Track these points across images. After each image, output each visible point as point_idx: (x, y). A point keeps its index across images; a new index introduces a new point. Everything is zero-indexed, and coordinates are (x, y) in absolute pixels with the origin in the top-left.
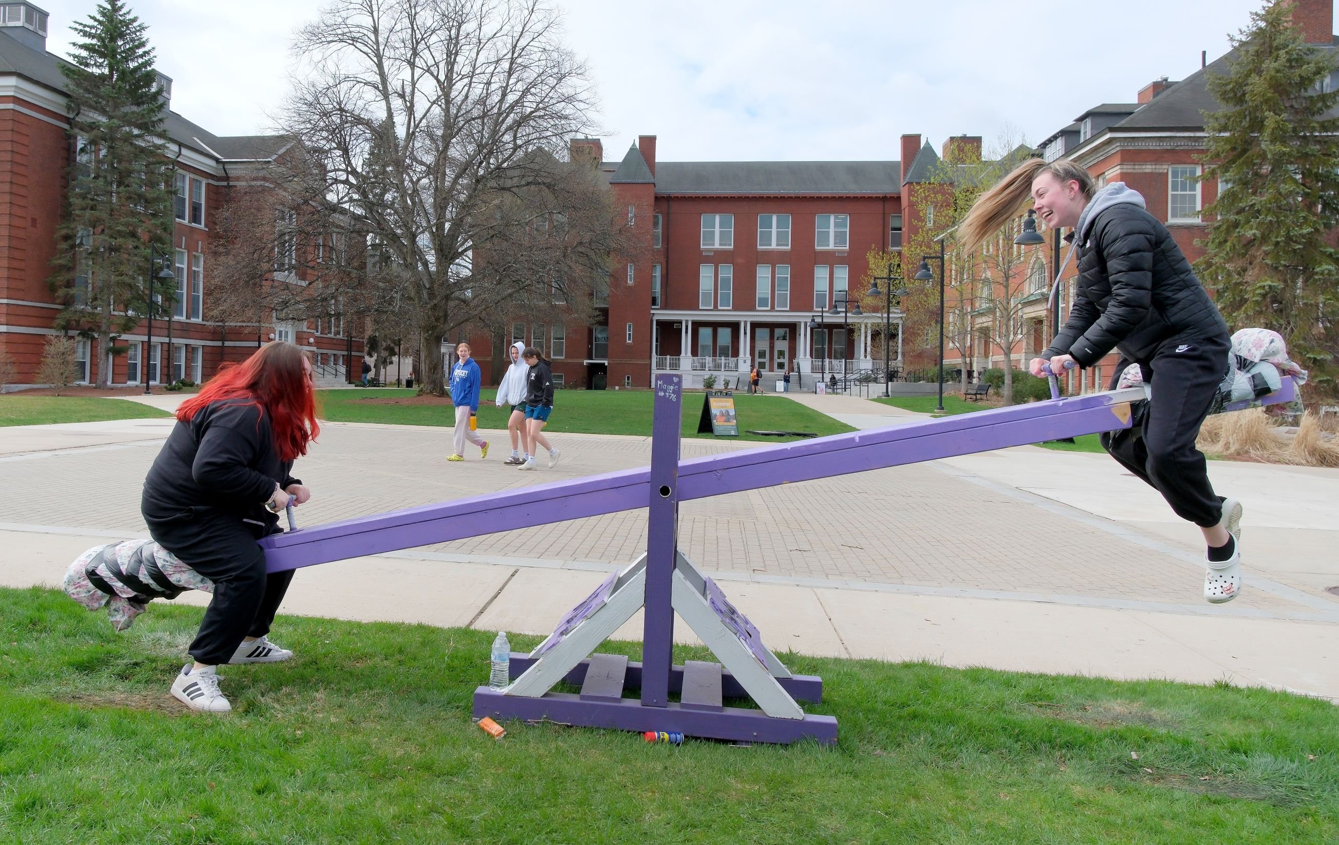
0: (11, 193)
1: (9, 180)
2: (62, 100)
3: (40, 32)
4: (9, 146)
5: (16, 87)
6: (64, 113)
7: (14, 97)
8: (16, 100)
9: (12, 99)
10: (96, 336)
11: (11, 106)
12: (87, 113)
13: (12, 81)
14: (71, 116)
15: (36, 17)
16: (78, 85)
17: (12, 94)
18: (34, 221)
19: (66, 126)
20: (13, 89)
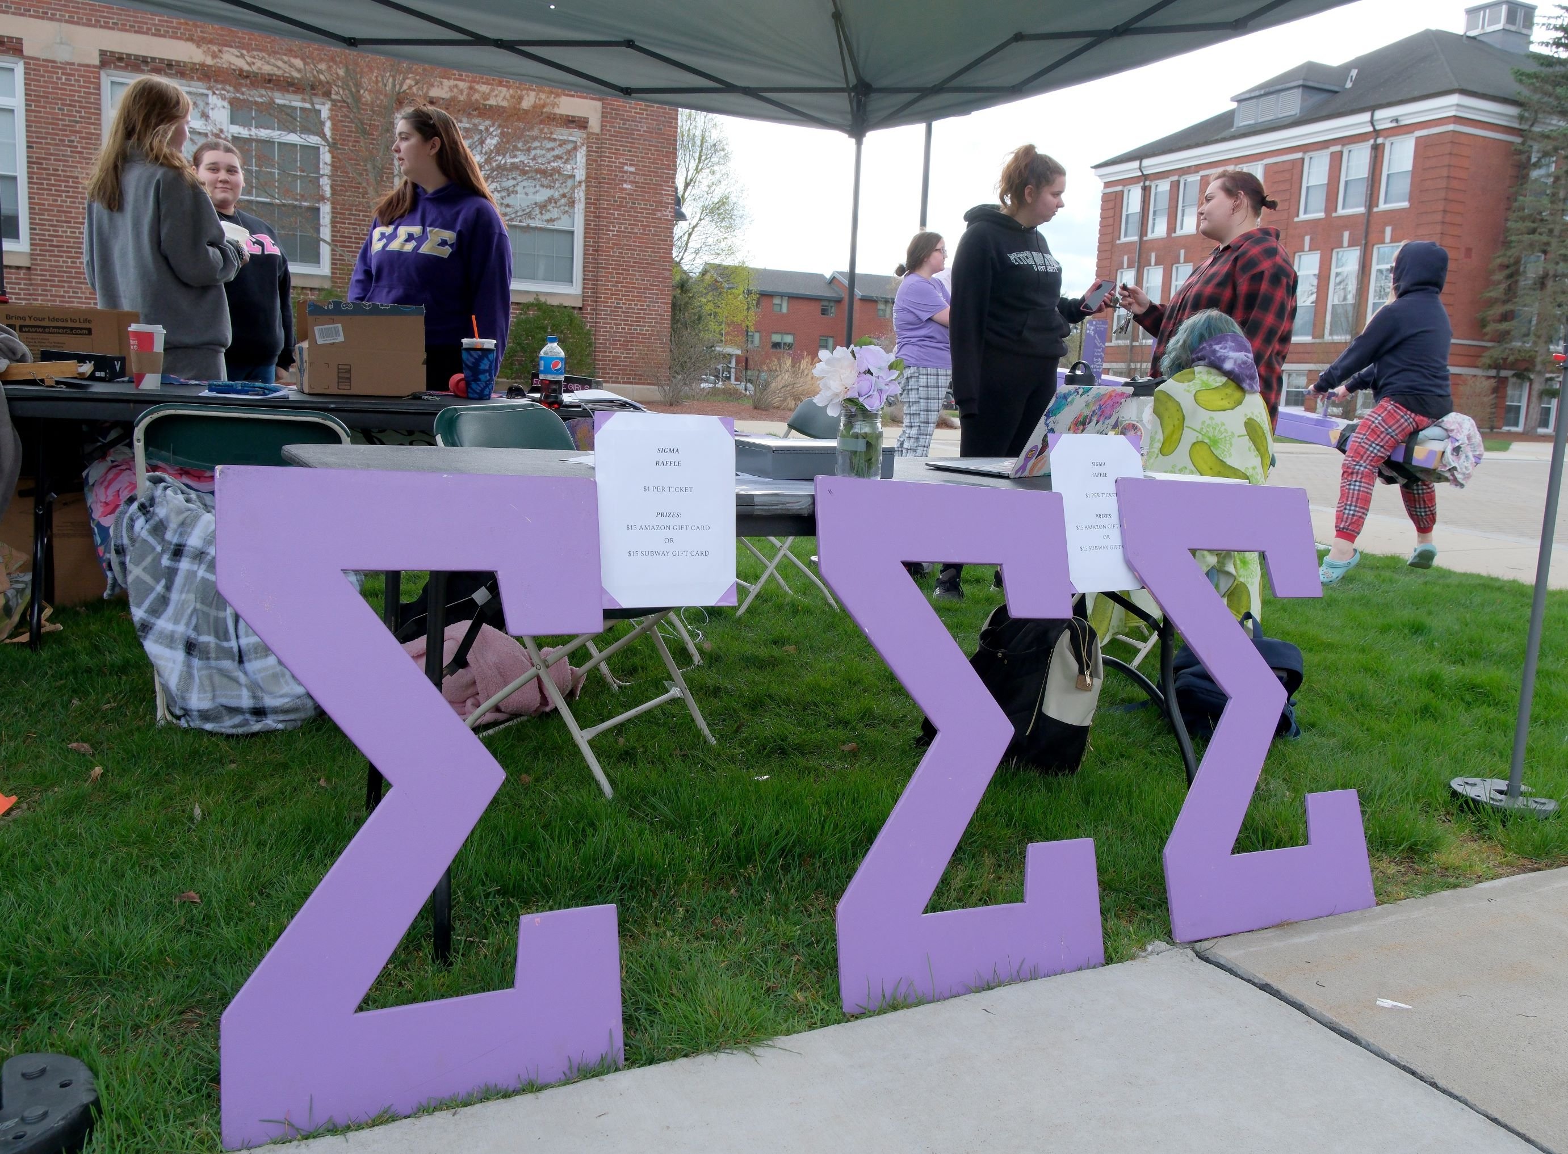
0: (1443, 223)
1: (1441, 208)
2: (1512, 111)
3: (1524, 31)
4: (1445, 172)
5: (1458, 105)
6: (1516, 125)
7: (1455, 116)
8: (1457, 119)
9: (1452, 119)
10: (1532, 377)
11: (1451, 127)
12: (1548, 121)
13: (1454, 99)
14: (1525, 127)
15: (1520, 14)
16: (1535, 90)
17: (1453, 113)
18: (1469, 251)
19: (1518, 140)
20: (1454, 108)
